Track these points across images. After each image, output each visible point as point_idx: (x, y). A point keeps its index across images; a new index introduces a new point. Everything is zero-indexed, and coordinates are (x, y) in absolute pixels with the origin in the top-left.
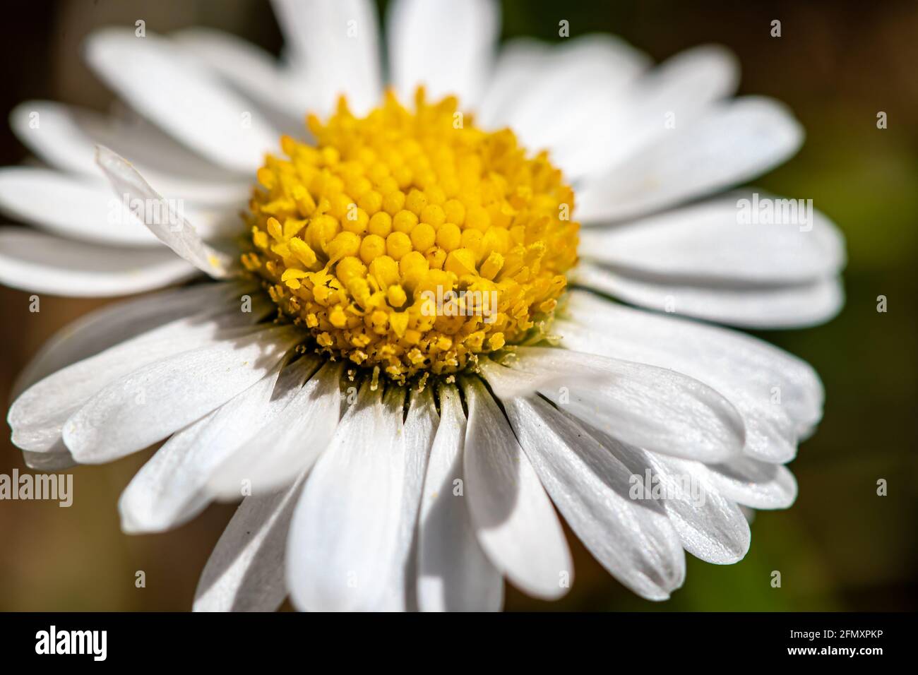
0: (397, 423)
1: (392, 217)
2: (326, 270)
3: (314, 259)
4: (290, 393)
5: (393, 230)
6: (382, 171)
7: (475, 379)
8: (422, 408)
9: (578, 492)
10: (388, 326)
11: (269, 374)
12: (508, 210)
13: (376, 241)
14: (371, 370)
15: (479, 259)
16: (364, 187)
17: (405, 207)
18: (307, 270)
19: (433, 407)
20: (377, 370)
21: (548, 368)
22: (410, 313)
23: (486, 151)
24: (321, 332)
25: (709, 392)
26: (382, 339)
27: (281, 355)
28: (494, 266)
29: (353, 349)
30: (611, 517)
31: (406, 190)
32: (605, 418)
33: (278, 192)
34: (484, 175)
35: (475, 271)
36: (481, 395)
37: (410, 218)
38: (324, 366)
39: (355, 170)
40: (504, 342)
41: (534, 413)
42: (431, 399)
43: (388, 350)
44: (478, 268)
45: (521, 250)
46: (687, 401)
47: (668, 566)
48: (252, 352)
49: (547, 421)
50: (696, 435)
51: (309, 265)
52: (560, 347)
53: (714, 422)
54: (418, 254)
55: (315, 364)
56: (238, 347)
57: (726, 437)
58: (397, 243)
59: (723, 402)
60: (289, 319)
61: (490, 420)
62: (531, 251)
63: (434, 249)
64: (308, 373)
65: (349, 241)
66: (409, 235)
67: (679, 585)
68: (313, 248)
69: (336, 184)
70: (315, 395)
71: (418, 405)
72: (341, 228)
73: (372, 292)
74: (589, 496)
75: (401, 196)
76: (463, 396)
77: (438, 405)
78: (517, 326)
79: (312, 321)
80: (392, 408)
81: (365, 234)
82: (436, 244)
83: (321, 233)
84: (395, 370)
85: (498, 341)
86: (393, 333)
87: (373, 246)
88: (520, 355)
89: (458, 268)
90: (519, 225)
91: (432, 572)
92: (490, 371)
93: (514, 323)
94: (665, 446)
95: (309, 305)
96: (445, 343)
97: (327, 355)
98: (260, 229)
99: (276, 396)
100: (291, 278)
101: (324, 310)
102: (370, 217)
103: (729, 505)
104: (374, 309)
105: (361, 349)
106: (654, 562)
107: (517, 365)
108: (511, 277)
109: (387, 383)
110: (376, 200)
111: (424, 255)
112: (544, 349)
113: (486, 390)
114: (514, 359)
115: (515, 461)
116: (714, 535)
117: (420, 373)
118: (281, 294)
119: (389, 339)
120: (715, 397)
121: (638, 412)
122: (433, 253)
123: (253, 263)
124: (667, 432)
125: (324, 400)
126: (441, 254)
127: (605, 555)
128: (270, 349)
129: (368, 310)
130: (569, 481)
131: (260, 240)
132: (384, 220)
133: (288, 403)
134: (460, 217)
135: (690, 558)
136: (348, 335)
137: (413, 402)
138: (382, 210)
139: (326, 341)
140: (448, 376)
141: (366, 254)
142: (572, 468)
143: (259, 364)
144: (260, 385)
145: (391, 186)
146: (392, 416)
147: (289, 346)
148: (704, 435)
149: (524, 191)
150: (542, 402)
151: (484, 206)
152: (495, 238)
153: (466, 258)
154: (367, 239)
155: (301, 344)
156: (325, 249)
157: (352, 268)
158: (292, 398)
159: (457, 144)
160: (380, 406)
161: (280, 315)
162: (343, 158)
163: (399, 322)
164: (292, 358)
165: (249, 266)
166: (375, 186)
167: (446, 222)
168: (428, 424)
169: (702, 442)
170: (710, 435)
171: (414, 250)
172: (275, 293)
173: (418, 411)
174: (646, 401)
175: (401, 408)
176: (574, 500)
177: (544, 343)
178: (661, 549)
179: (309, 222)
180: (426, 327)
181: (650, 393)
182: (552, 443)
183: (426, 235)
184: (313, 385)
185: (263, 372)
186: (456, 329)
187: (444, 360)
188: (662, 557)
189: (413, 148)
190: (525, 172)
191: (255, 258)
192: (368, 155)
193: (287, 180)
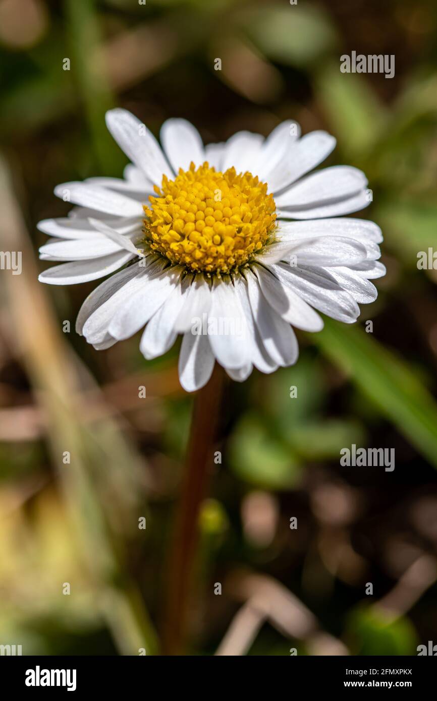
0: (232, 288)
1: (204, 211)
2: (186, 239)
3: (180, 237)
4: (187, 290)
5: (206, 217)
6: (192, 197)
7: (254, 263)
8: (239, 279)
9: (309, 292)
10: (217, 252)
11: (177, 285)
12: (245, 196)
13: (201, 222)
14: (216, 271)
15: (242, 217)
16: (188, 204)
17: (207, 207)
18: (178, 242)
19: (243, 278)
20: (219, 270)
21: (280, 250)
22: (224, 245)
23: (227, 177)
24: (192, 263)
25: (347, 239)
26: (215, 258)
27: (178, 277)
28: (249, 217)
29: (206, 266)
30: (325, 298)
31: (205, 200)
32: (311, 261)
33: (156, 217)
34: (231, 186)
35: (242, 222)
36: (258, 268)
37: (211, 210)
38: (196, 276)
39: (181, 200)
40: (262, 245)
41: (281, 269)
42: (241, 275)
43: (221, 261)
44: (242, 220)
45: (256, 209)
46: (339, 244)
47: (353, 309)
48: (167, 280)
49: (287, 270)
50: (347, 256)
51: (178, 240)
52: (280, 242)
53: (352, 248)
54: (219, 222)
55: (192, 277)
56: (160, 279)
57: (358, 253)
58: (209, 220)
59: (353, 241)
60: (177, 263)
61: (266, 276)
62: (260, 208)
63: (224, 219)
64: (191, 280)
65: (190, 226)
66: (212, 216)
67: (359, 315)
68: (177, 232)
69: (177, 207)
70: (197, 288)
71: (237, 279)
72: (185, 222)
73: (207, 242)
74: (314, 292)
75: (204, 203)
76: (252, 271)
77: (244, 276)
78: (263, 239)
79: (188, 259)
80: (227, 283)
81: (195, 222)
82: (223, 217)
83: (179, 226)
84: (225, 268)
85: (260, 245)
86: (220, 253)
87: (200, 224)
88: (268, 249)
89: (235, 222)
90: (251, 200)
91: (267, 337)
92: (260, 258)
93: (262, 237)
94: (337, 263)
95: (184, 255)
96: (241, 252)
97: (196, 272)
98: (155, 233)
99: (183, 292)
100: (174, 246)
101: (190, 254)
102: (195, 214)
103: (364, 280)
104: (210, 247)
105: (210, 264)
106: (348, 309)
107: (268, 253)
108: (256, 220)
109: (223, 274)
110: (195, 207)
111: (221, 221)
112: (275, 244)
113: (259, 265)
114: (266, 252)
115: (281, 288)
116: (362, 293)
117: (234, 267)
118: (171, 254)
119: (219, 257)
120: (349, 240)
121: (322, 254)
122: (224, 220)
123: (155, 247)
124: (336, 258)
125: (201, 288)
126: (227, 219)
127: (328, 312)
128: (173, 276)
129: (208, 249)
130: (304, 289)
131: (155, 237)
132: (201, 214)
133: (188, 294)
134: (229, 204)
135: (360, 305)
136: (202, 261)
137: (234, 279)
138: (198, 210)
139: (195, 266)
140: (245, 264)
141: (199, 228)
142: (304, 284)
143: (172, 282)
144: (175, 290)
145: (198, 201)
146: (229, 286)
147: (180, 273)
148: (350, 255)
149: (248, 187)
150: (283, 264)
151: (235, 197)
152: (244, 208)
153: (237, 218)
154: (197, 223)
155: (184, 270)
156: (182, 232)
157: (196, 235)
158: (189, 292)
159: (215, 179)
160: (223, 283)
161: (172, 262)
162: (174, 198)
163: (221, 249)
164: (183, 277)
165: (154, 248)
166: (192, 203)
167: (224, 207)
168: (242, 285)
169: (350, 257)
170: (352, 254)
171: (216, 221)
172: (169, 254)
173: (237, 282)
174: (324, 250)
175: (231, 282)
176: (309, 295)
177: (275, 242)
178: (348, 303)
179: (173, 224)
180: (232, 248)
181: (324, 246)
182: (292, 277)
183: (219, 214)
184: (194, 284)
185: (174, 285)
186: (242, 246)
187: (241, 259)
188: (350, 306)
189: (199, 185)
190: (245, 181)
191: (156, 245)
192: (184, 193)
193: (157, 211)
